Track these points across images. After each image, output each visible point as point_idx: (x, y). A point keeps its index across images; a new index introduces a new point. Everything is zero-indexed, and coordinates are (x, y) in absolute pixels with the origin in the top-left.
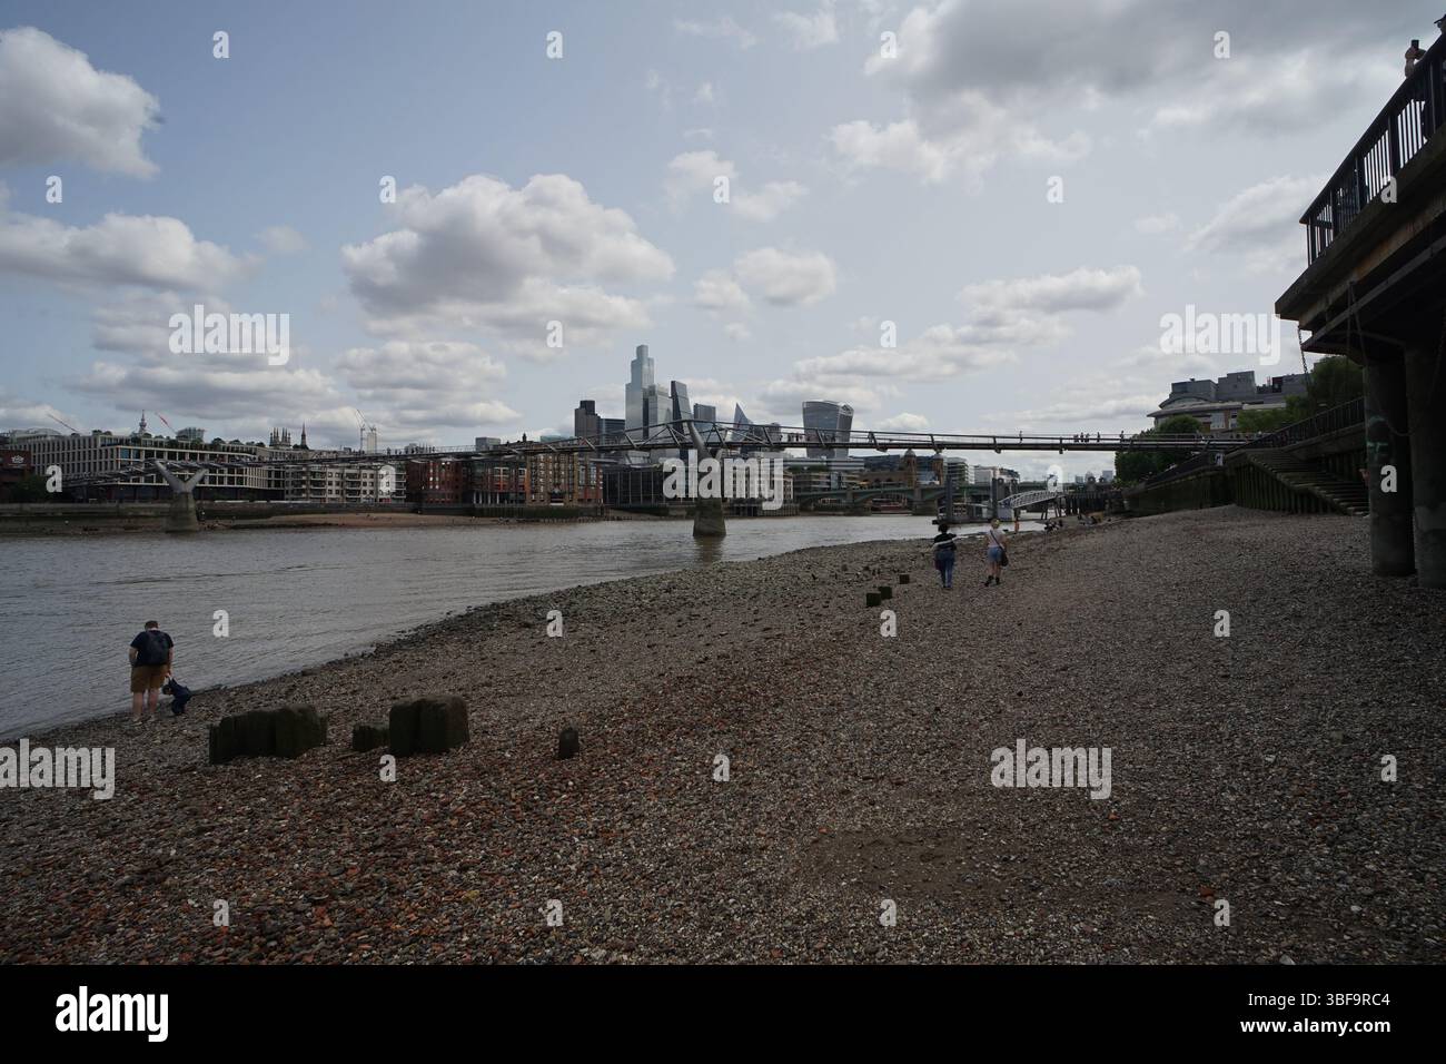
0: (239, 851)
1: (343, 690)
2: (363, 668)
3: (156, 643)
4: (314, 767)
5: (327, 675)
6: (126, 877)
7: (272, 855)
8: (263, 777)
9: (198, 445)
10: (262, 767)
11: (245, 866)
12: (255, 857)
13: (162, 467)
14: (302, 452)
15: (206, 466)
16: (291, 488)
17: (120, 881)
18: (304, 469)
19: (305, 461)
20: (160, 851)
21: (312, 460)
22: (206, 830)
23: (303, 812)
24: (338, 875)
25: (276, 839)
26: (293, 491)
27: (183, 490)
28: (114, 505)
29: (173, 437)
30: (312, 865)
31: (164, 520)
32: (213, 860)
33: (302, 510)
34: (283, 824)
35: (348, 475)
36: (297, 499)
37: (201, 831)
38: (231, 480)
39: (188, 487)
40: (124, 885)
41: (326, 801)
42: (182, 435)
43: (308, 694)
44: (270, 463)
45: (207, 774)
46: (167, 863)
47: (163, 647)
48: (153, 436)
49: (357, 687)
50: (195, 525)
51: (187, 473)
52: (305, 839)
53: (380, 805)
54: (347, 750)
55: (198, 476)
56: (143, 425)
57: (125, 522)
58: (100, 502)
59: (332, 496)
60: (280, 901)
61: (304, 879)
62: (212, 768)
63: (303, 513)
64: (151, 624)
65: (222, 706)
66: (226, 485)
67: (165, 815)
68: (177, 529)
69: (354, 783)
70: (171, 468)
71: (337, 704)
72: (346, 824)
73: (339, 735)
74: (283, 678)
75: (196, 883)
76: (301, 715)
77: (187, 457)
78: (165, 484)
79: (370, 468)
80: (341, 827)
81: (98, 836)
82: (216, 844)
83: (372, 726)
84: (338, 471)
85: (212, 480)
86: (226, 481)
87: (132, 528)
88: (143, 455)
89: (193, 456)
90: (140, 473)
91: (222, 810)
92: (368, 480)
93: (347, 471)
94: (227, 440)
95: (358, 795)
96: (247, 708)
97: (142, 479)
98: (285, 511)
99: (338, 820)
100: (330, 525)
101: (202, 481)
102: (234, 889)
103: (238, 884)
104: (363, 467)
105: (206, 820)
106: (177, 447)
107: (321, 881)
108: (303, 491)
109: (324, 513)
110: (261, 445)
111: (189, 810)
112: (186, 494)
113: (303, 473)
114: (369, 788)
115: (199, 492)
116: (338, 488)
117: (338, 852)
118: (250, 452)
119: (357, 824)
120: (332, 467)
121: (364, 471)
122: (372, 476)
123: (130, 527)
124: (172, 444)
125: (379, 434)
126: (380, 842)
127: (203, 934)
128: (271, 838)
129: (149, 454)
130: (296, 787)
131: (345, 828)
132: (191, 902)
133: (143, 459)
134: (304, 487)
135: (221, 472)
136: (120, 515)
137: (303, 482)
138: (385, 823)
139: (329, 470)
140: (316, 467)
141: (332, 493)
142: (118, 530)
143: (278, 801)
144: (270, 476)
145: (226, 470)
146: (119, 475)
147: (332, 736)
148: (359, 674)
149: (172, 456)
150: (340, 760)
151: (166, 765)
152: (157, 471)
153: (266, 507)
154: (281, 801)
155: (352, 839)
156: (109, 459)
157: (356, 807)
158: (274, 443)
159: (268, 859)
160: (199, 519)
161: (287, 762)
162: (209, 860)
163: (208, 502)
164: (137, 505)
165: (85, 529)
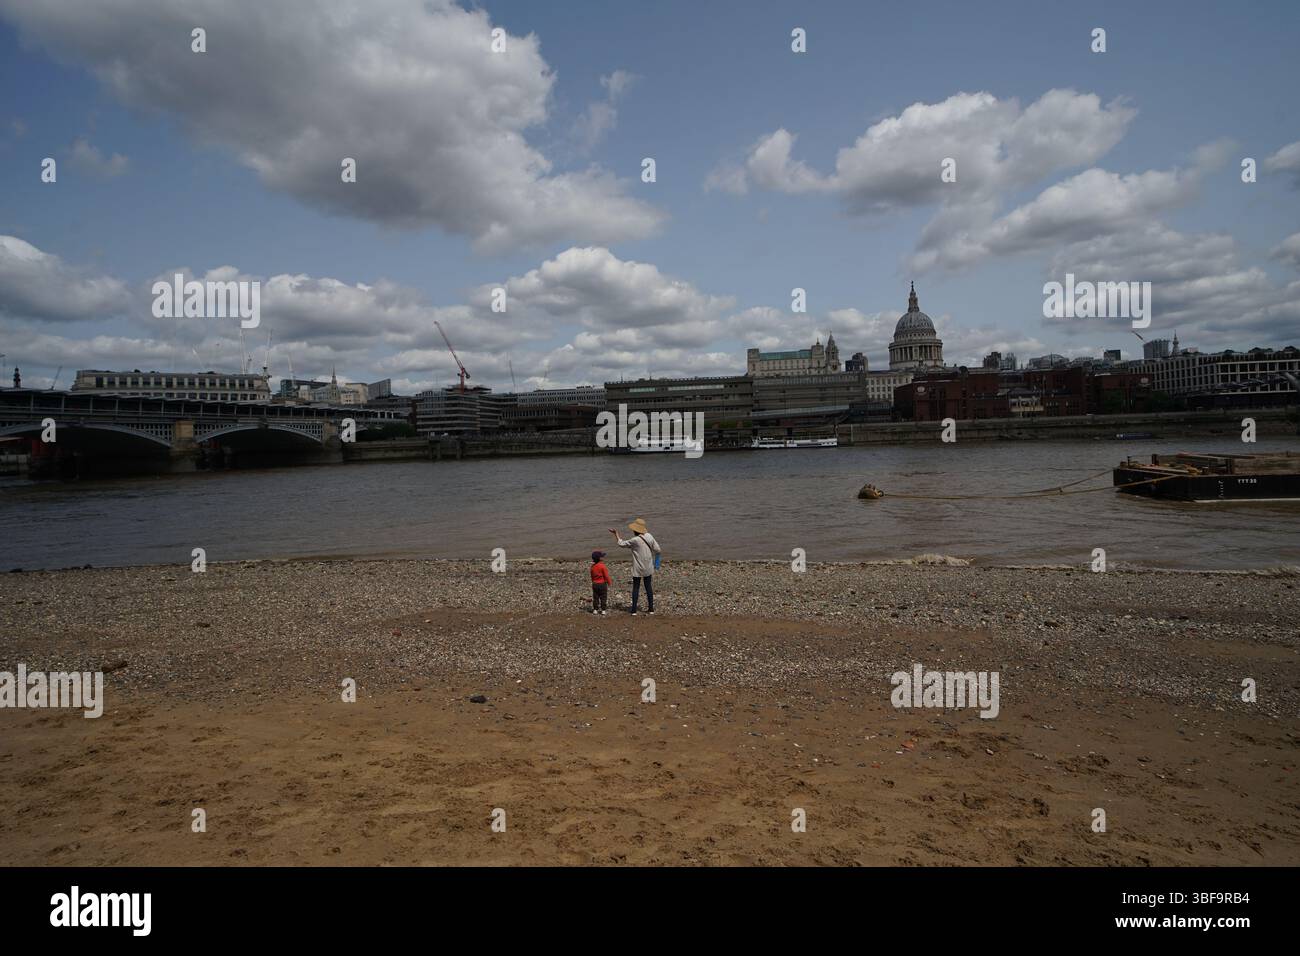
58: (1205, 410)
156: (1209, 375)
165: (1212, 431)
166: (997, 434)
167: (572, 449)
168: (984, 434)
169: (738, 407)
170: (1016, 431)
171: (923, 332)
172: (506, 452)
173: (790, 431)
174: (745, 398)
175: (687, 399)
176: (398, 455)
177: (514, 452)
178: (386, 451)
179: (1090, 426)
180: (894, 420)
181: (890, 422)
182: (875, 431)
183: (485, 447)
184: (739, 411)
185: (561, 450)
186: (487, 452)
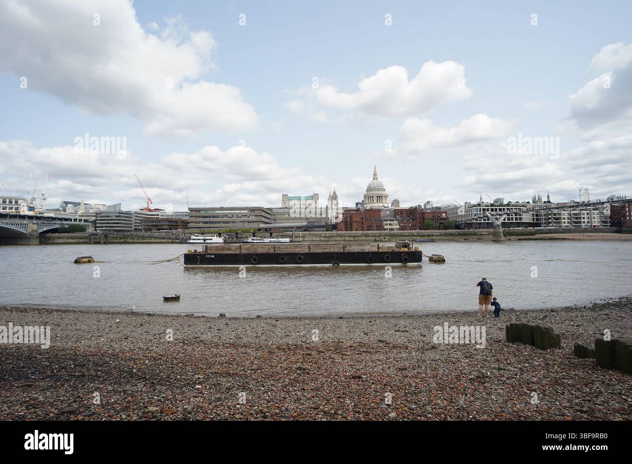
0: (514, 384)
1: (572, 323)
2: (585, 314)
3: (486, 286)
4: (553, 358)
5: (564, 314)
6: (472, 376)
7: (528, 392)
8: (528, 354)
9: (502, 205)
10: (528, 350)
11: (516, 392)
12: (521, 390)
13: (489, 215)
14: (548, 204)
15: (505, 214)
16: (544, 221)
17: (470, 377)
18: (550, 212)
19: (550, 209)
20: (484, 371)
21: (553, 208)
22: (502, 369)
23: (545, 377)
24: (559, 416)
25: (531, 385)
26: (545, 223)
27: (497, 224)
28: (473, 230)
29: (492, 203)
30: (546, 404)
31: (491, 236)
32: (503, 383)
33: (550, 232)
34: (535, 379)
35: (574, 214)
36: (547, 227)
37: (500, 369)
38: (516, 219)
39: (499, 222)
40: (471, 379)
41: (557, 376)
42: (495, 202)
43: (553, 321)
44: (533, 211)
45: (505, 345)
46: (486, 377)
47: (489, 288)
48: (485, 203)
49: (580, 323)
50: (503, 238)
51: (498, 217)
52: (544, 391)
53: (588, 390)
54: (571, 354)
55: (503, 218)
56: (481, 199)
57: (477, 237)
58: (468, 229)
59: (565, 225)
60: (529, 415)
61: (541, 410)
62: (507, 344)
63: (551, 233)
64: (484, 279)
65: (514, 318)
66: (514, 221)
67: (488, 357)
68: (496, 239)
69: (573, 373)
70: (492, 215)
71: (568, 330)
72: (566, 392)
73: (568, 345)
74: (542, 311)
75: (496, 390)
76: (545, 330)
77: (498, 210)
78: (490, 221)
79: (586, 210)
80: (564, 393)
81: (465, 357)
82: (505, 377)
83: (585, 346)
84: (568, 212)
85: (509, 219)
86: (514, 219)
87: (480, 239)
88: (482, 210)
89: (500, 210)
90: (481, 218)
91: (509, 364)
92: (586, 216)
93: (573, 212)
94: (513, 202)
95: (575, 380)
96: (524, 321)
97: (482, 220)
98: (542, 232)
99: (562, 388)
100: (566, 239)
101: (504, 220)
102: (511, 400)
103: (512, 398)
104: (582, 210)
105: (502, 365)
106: (494, 206)
107: (550, 415)
108: (550, 223)
109: (562, 233)
110: (528, 202)
111: (497, 359)
112: (499, 225)
113: (550, 214)
114: (582, 378)
115: (504, 225)
116: (568, 221)
117: (561, 404)
118: (523, 206)
119: (572, 394)
120: (564, 210)
121: (582, 212)
122: (588, 214)
123: (479, 239)
124: (492, 205)
125: (590, 192)
126: (584, 409)
127: (496, 413)
128: (528, 384)
129: (484, 210)
130: (543, 364)
131: (566, 394)
132: (493, 397)
133: (482, 212)
134: (550, 221)
135: (512, 215)
136: (475, 234)
137: (550, 219)
138: (589, 401)
139: (563, 212)
140: (556, 211)
141: (565, 223)
142: (475, 240)
143: (534, 368)
144: (533, 216)
145: (514, 215)
146: (474, 219)
147: (563, 345)
148: (582, 317)
149: (492, 210)
150: (568, 358)
151: (490, 337)
152: (487, 216)
153: (532, 231)
154: (535, 368)
155: (569, 401)
156: (471, 213)
157: (573, 386)
158: (534, 202)
159: (526, 392)
160: (504, 236)
161: (539, 351)
162: (502, 383)
163: (507, 229)
164: (481, 230)
165: (465, 239)
166: (374, 238)
167: (166, 241)
168: (368, 238)
169: (254, 222)
170: (383, 237)
171: (379, 190)
172: (132, 241)
173: (271, 234)
174: (257, 218)
175: (229, 217)
176: (74, 241)
177: (135, 241)
178: (67, 239)
179: (416, 236)
180: (327, 230)
181: (325, 231)
182: (316, 236)
183: (121, 238)
184: (255, 224)
185: (160, 241)
186: (122, 241)
